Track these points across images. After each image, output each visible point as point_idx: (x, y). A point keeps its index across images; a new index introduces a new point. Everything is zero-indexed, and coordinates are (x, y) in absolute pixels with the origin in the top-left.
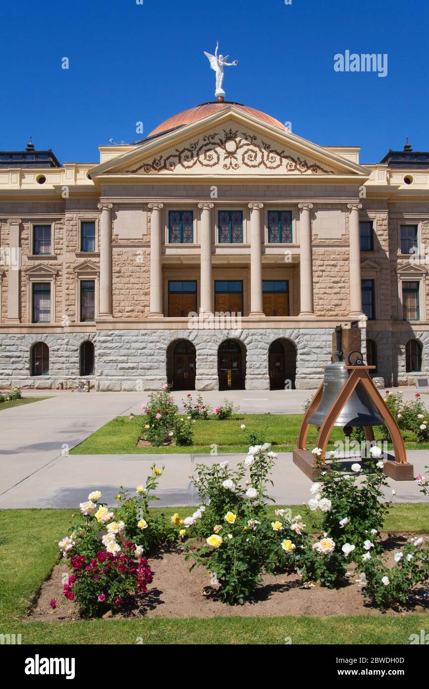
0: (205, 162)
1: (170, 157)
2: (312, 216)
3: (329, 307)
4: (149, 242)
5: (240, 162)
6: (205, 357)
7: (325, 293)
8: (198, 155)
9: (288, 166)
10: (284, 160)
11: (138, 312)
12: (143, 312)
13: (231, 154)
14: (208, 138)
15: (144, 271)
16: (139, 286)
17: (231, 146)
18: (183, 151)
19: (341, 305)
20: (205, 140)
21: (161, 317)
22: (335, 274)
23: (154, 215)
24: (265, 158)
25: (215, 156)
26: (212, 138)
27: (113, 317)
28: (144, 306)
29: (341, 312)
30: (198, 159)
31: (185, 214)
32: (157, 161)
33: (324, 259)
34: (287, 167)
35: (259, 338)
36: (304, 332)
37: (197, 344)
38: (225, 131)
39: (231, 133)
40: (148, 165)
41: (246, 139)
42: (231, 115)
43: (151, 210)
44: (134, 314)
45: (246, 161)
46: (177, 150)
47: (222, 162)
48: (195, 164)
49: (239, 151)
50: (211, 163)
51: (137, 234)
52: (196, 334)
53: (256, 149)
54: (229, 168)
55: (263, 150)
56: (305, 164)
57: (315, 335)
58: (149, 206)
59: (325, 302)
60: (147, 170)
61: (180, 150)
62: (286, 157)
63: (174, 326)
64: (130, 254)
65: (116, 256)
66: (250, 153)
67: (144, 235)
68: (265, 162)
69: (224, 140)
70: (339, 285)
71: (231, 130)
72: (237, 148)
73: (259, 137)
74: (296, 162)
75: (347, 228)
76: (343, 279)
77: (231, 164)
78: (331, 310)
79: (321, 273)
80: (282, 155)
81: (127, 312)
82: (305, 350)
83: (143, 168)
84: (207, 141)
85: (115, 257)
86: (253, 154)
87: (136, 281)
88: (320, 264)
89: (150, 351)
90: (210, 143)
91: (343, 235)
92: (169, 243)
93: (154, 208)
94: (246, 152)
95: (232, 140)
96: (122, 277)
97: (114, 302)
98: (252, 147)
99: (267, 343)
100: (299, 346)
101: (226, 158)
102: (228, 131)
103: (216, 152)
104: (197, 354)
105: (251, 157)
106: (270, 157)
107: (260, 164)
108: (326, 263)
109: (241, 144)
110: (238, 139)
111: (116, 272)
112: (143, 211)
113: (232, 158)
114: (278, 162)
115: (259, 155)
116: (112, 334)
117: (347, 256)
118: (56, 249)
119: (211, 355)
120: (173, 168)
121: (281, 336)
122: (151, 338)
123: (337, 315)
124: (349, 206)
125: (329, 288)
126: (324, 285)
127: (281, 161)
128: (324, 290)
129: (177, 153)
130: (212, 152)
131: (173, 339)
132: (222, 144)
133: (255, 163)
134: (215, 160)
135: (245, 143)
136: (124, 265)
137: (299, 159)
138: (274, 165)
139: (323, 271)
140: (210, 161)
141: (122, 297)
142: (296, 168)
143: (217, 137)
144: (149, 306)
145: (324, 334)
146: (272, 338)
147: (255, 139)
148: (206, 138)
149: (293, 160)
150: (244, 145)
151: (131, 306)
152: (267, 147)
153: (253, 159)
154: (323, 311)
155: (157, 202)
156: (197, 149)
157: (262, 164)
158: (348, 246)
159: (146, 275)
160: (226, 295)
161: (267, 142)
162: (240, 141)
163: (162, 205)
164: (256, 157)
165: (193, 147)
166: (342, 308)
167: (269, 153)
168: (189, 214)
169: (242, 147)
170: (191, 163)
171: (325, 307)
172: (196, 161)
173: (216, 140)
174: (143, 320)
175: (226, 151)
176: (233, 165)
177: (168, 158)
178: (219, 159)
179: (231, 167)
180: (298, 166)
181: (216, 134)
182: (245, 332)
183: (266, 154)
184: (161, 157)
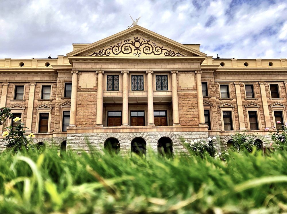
0: (125, 52)
1: (108, 49)
3: (188, 121)
4: (97, 89)
5: (142, 52)
6: (124, 147)
7: (185, 114)
8: (121, 49)
9: (165, 53)
11: (90, 124)
12: (92, 124)
13: (137, 48)
14: (126, 41)
15: (94, 104)
16: (91, 111)
17: (137, 44)
19: (194, 120)
20: (125, 42)
21: (102, 127)
22: (190, 105)
23: (100, 77)
24: (154, 50)
25: (130, 49)
26: (128, 41)
27: (77, 127)
28: (93, 121)
29: (194, 124)
31: (115, 77)
32: (101, 51)
33: (184, 97)
34: (165, 54)
35: (152, 137)
36: (176, 134)
37: (120, 140)
39: (137, 39)
40: (97, 53)
41: (145, 41)
42: (137, 30)
43: (98, 74)
44: (88, 125)
45: (145, 51)
46: (111, 46)
47: (133, 52)
48: (120, 53)
49: (141, 47)
50: (128, 52)
52: (119, 135)
53: (150, 46)
54: (136, 55)
55: (153, 46)
56: (174, 53)
57: (181, 135)
58: (97, 72)
59: (186, 119)
61: (113, 46)
63: (108, 131)
64: (87, 95)
66: (146, 47)
67: (94, 86)
68: (154, 52)
69: (134, 42)
72: (140, 46)
74: (169, 51)
75: (196, 83)
76: (194, 107)
77: (137, 52)
78: (189, 123)
80: (162, 49)
81: (84, 124)
82: (176, 143)
83: (94, 54)
84: (126, 42)
86: (148, 48)
87: (89, 109)
88: (182, 100)
90: (127, 43)
91: (194, 86)
92: (107, 90)
93: (100, 73)
95: (138, 42)
96: (82, 107)
98: (147, 45)
99: (157, 140)
100: (173, 141)
101: (135, 50)
102: (136, 38)
103: (130, 47)
104: (120, 145)
106: (156, 50)
107: (151, 53)
108: (185, 99)
109: (142, 44)
112: (94, 74)
113: (138, 50)
115: (151, 48)
116: (75, 135)
117: (196, 96)
118: (53, 97)
119: (127, 146)
120: (109, 54)
121: (164, 136)
122: (96, 138)
123: (192, 125)
124: (196, 72)
125: (188, 112)
126: (185, 110)
127: (162, 51)
129: (111, 48)
130: (128, 48)
131: (108, 138)
132: (133, 44)
133: (149, 52)
134: (130, 51)
136: (83, 101)
138: (159, 53)
139: (184, 103)
140: (127, 51)
141: (82, 117)
143: (130, 41)
144: (96, 121)
145: (186, 135)
146: (159, 137)
147: (149, 41)
148: (125, 41)
149: (167, 51)
150: (144, 44)
151: (86, 121)
152: (155, 45)
153: (148, 50)
154: (185, 123)
155: (101, 70)
156: (121, 46)
157: (153, 53)
158: (196, 91)
159: (94, 106)
160: (136, 118)
161: (155, 42)
162: (142, 42)
163: (104, 72)
165: (119, 45)
166: (195, 122)
167: (156, 48)
168: (117, 77)
169: (142, 45)
171: (186, 121)
172: (120, 51)
174: (92, 128)
175: (135, 47)
176: (139, 53)
177: (107, 50)
178: (131, 50)
179: (137, 54)
180: (170, 54)
181: (130, 39)
182: (146, 134)
183: (154, 48)
184: (103, 49)
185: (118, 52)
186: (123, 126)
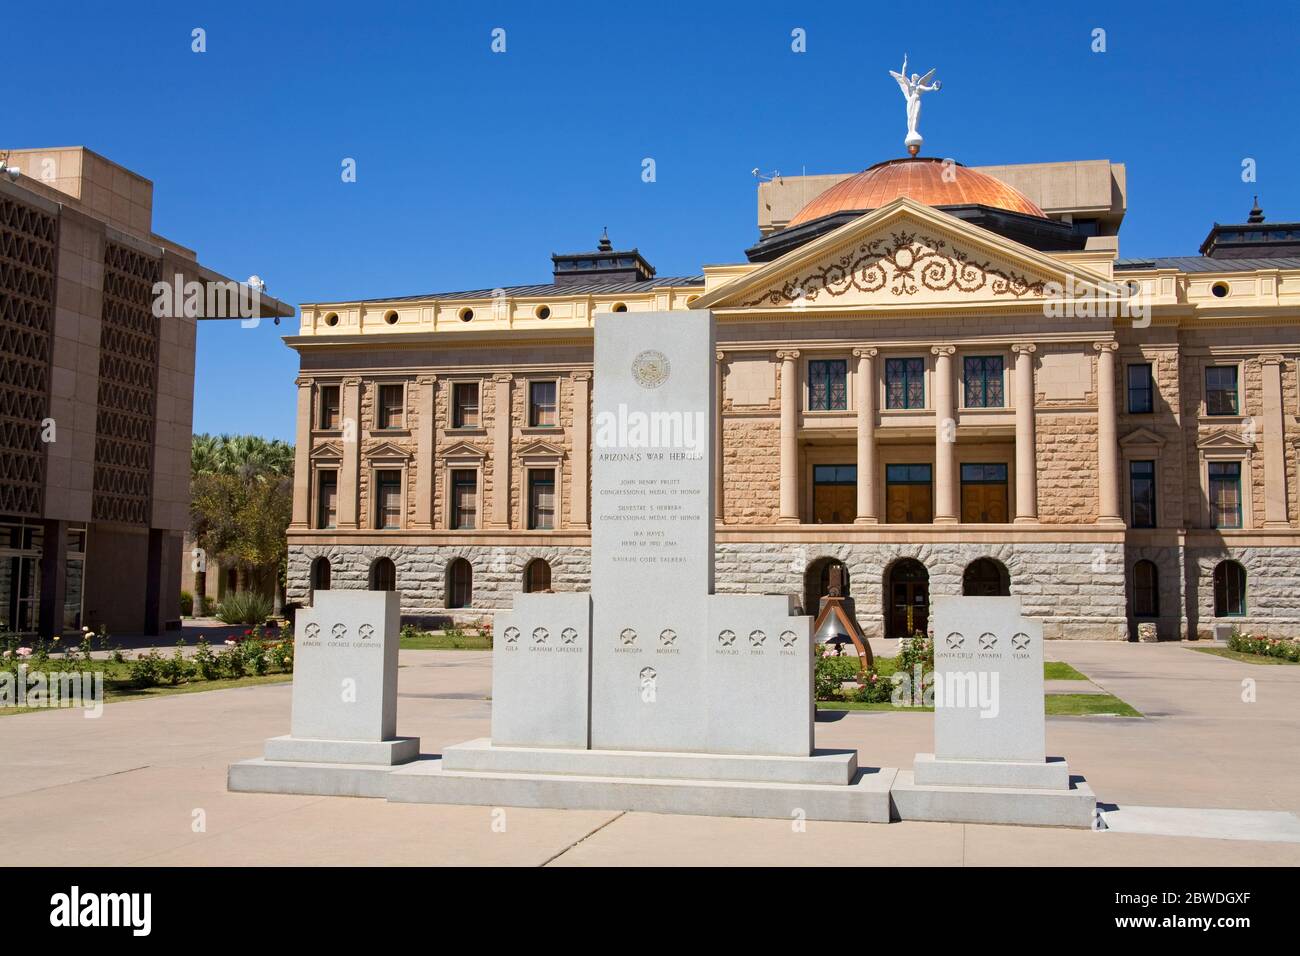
0: (864, 285)
1: (810, 278)
2: (1035, 363)
3: (1064, 508)
4: (779, 409)
5: (918, 282)
6: (862, 585)
7: (1056, 486)
8: (852, 273)
9: (996, 285)
10: (988, 276)
11: (762, 516)
12: (769, 516)
13: (904, 271)
14: (869, 248)
15: (771, 454)
16: (763, 476)
17: (903, 257)
18: (829, 269)
19: (1083, 505)
20: (863, 250)
21: (796, 525)
22: (1074, 455)
23: (786, 369)
24: (959, 275)
25: (879, 275)
26: (874, 247)
27: (725, 523)
28: (772, 507)
29: (1084, 517)
30: (853, 281)
31: (834, 364)
32: (790, 286)
33: (1055, 432)
34: (993, 287)
35: (947, 557)
36: (1020, 549)
37: (851, 566)
38: (894, 235)
39: (904, 238)
40: (777, 292)
41: (929, 246)
42: (903, 211)
43: (781, 360)
44: (756, 519)
45: (928, 280)
46: (820, 268)
47: (890, 284)
48: (848, 288)
49: (916, 265)
50: (873, 285)
51: (760, 397)
52: (848, 551)
53: (944, 261)
54: (901, 293)
55: (955, 261)
56: (1024, 282)
57: (1039, 552)
58: (779, 355)
59: (1058, 500)
60: (775, 301)
61: (826, 268)
62: (993, 272)
63: (815, 537)
64: (750, 428)
65: (730, 432)
66: (934, 267)
67: (770, 399)
68: (958, 280)
69: (893, 249)
70: (1080, 473)
71: (903, 234)
72: (914, 261)
73: (949, 243)
74: (1008, 279)
75: (1094, 382)
76: (1087, 464)
77: (904, 286)
78: (1066, 514)
79: (1051, 454)
80: (987, 268)
81: (746, 516)
82: (1023, 577)
83: (769, 298)
84: (867, 253)
85: (728, 433)
86: (940, 270)
87: (759, 468)
88: (1048, 440)
89: (780, 575)
90: (872, 255)
91: (1086, 393)
92: (810, 409)
93: (786, 358)
94: (928, 267)
95: (906, 248)
96: (739, 462)
97: (726, 501)
98: (937, 259)
99: (960, 565)
100: (1012, 571)
101: (896, 277)
102: (899, 235)
103: (881, 269)
104: (851, 581)
105: (936, 274)
106: (966, 273)
107: (950, 284)
108: (1058, 438)
109: (921, 254)
110: (915, 246)
111: (730, 456)
112: (770, 362)
113: (906, 277)
114: (979, 280)
115: (949, 270)
116: (722, 549)
117: (1094, 427)
119: (871, 583)
120: (814, 295)
121: (984, 554)
122: (780, 556)
123: (1076, 522)
124: (1095, 347)
125: (1064, 477)
126: (1055, 474)
127: (984, 279)
128: (1055, 482)
129: (821, 273)
130: (874, 269)
131: (814, 557)
132: (890, 255)
133: (943, 283)
134: (879, 281)
135: (926, 253)
136: (741, 445)
137: (1012, 273)
138: (973, 285)
139: (1053, 451)
140: (871, 282)
141: (738, 493)
142: (1008, 289)
143: (882, 246)
144: (778, 507)
145: (1053, 552)
146: (969, 557)
147: (942, 245)
148: (866, 248)
149: (1003, 276)
150: (924, 255)
151: (752, 506)
152: (961, 257)
153: (939, 277)
154: (1053, 514)
155: (790, 348)
156: (852, 265)
157: (954, 285)
158: (1096, 410)
159: (772, 459)
160: (905, 487)
161: (962, 249)
162: (919, 250)
163: (798, 353)
164: (943, 273)
165: (844, 263)
166: (1085, 510)
167: (964, 267)
168: (840, 364)
169: (921, 258)
170: (841, 288)
171: (1057, 508)
172: (850, 283)
173: (881, 250)
174: (769, 529)
175: (897, 266)
176: (908, 288)
177: (807, 281)
178: (885, 280)
179: (904, 292)
180: (1012, 286)
181: (880, 241)
182: (926, 547)
183: (959, 268)
184: (796, 280)
185: (844, 285)
186: (857, 524)
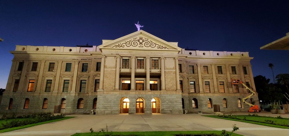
0: (133, 45)
4: (117, 67)
5: (143, 45)
6: (131, 103)
11: (111, 88)
13: (141, 43)
16: (112, 81)
18: (127, 42)
19: (174, 87)
20: (133, 39)
22: (172, 78)
23: (118, 60)
24: (151, 45)
25: (136, 44)
27: (103, 90)
28: (113, 87)
32: (119, 45)
34: (157, 47)
35: (149, 97)
37: (130, 99)
38: (139, 37)
39: (141, 38)
40: (117, 45)
43: (117, 58)
45: (145, 45)
47: (138, 45)
48: (130, 46)
50: (135, 45)
52: (129, 96)
59: (169, 86)
63: (122, 93)
64: (110, 71)
65: (105, 71)
66: (146, 43)
67: (114, 66)
70: (173, 81)
72: (143, 42)
73: (149, 39)
75: (175, 65)
77: (141, 46)
80: (156, 44)
81: (108, 88)
82: (163, 101)
86: (147, 44)
87: (111, 79)
89: (114, 101)
90: (135, 40)
92: (122, 68)
96: (107, 78)
97: (104, 86)
98: (147, 42)
99: (151, 99)
103: (137, 42)
107: (149, 46)
115: (149, 43)
116: (102, 95)
117: (175, 73)
118: (89, 70)
121: (156, 96)
123: (172, 90)
125: (170, 82)
126: (168, 81)
127: (155, 46)
129: (125, 43)
131: (122, 97)
132: (138, 40)
137: (161, 45)
138: (153, 46)
141: (107, 84)
146: (153, 97)
149: (159, 45)
154: (168, 89)
156: (131, 42)
158: (176, 69)
159: (115, 77)
160: (139, 84)
162: (144, 40)
168: (128, 60)
174: (113, 91)
177: (123, 44)
178: (137, 44)
180: (160, 47)
183: (151, 43)
185: (130, 45)
186: (131, 90)
